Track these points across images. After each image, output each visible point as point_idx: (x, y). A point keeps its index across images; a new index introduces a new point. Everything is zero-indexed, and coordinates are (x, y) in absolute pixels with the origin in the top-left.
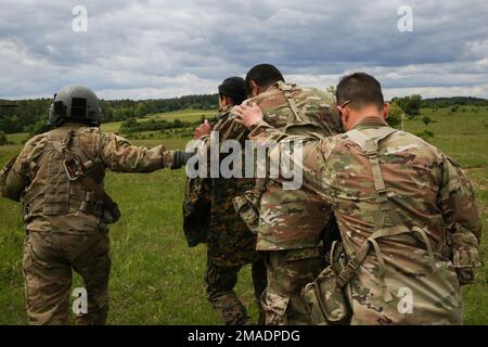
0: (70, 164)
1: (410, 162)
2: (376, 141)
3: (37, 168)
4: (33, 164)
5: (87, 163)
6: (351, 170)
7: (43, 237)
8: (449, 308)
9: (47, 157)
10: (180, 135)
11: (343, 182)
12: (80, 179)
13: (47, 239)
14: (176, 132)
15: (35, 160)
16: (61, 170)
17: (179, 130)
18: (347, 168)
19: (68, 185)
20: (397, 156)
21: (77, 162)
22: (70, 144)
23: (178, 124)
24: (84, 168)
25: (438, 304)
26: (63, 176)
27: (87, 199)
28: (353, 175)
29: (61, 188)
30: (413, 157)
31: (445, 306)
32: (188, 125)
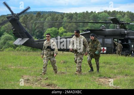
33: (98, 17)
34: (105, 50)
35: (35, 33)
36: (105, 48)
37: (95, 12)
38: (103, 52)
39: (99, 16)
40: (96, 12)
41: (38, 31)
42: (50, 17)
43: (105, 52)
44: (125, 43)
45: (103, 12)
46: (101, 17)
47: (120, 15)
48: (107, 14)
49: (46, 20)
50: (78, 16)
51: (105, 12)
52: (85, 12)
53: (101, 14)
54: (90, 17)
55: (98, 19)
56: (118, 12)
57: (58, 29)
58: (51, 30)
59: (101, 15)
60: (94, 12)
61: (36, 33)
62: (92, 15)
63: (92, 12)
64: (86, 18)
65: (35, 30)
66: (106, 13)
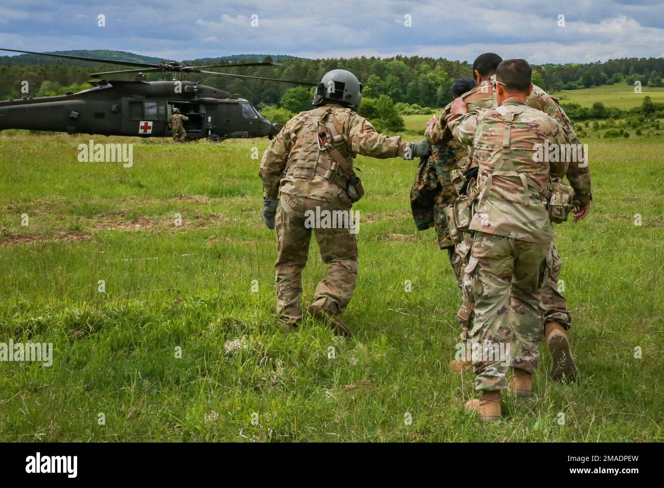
0: (322, 135)
1: (534, 128)
2: (513, 114)
3: (295, 139)
4: (293, 135)
5: (337, 137)
6: (492, 131)
7: (291, 199)
8: (533, 227)
9: (305, 129)
10: (602, 132)
11: (486, 138)
12: (328, 150)
13: (294, 200)
14: (596, 128)
15: (296, 132)
16: (314, 141)
17: (601, 122)
18: (490, 129)
19: (317, 154)
20: (526, 124)
21: (328, 135)
22: (325, 119)
23: (599, 113)
24: (332, 141)
25: (524, 224)
26: (315, 146)
27: (333, 168)
28: (493, 134)
29: (312, 156)
30: (537, 126)
31: (529, 225)
32: (618, 115)
33: (385, 69)
34: (149, 128)
35: (262, 97)
36: (150, 124)
37: (379, 59)
38: (145, 131)
39: (387, 66)
40: (382, 59)
41: (268, 94)
42: (293, 66)
43: (149, 131)
44: (192, 113)
45: (393, 59)
46: (391, 68)
47: (428, 65)
48: (402, 63)
49: (285, 72)
50: (346, 65)
51: (399, 58)
52: (360, 58)
53: (391, 63)
54: (370, 67)
55: (386, 71)
56: (421, 58)
57: (309, 90)
58: (295, 92)
59: (390, 65)
60: (376, 57)
61: (265, 96)
62: (375, 63)
63: (373, 58)
64: (362, 70)
65: (263, 90)
66: (400, 60)
